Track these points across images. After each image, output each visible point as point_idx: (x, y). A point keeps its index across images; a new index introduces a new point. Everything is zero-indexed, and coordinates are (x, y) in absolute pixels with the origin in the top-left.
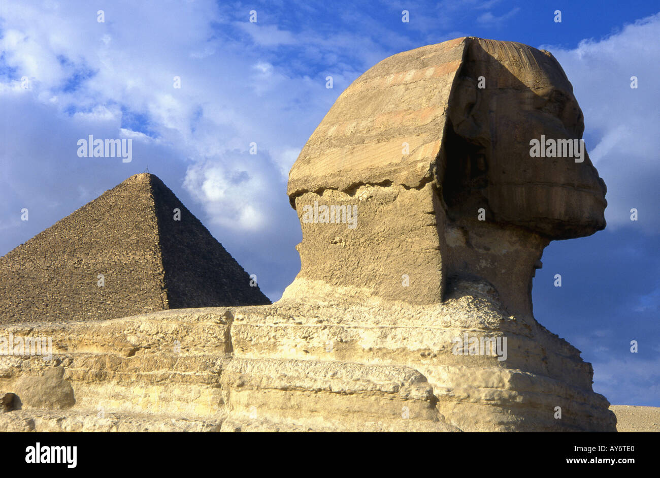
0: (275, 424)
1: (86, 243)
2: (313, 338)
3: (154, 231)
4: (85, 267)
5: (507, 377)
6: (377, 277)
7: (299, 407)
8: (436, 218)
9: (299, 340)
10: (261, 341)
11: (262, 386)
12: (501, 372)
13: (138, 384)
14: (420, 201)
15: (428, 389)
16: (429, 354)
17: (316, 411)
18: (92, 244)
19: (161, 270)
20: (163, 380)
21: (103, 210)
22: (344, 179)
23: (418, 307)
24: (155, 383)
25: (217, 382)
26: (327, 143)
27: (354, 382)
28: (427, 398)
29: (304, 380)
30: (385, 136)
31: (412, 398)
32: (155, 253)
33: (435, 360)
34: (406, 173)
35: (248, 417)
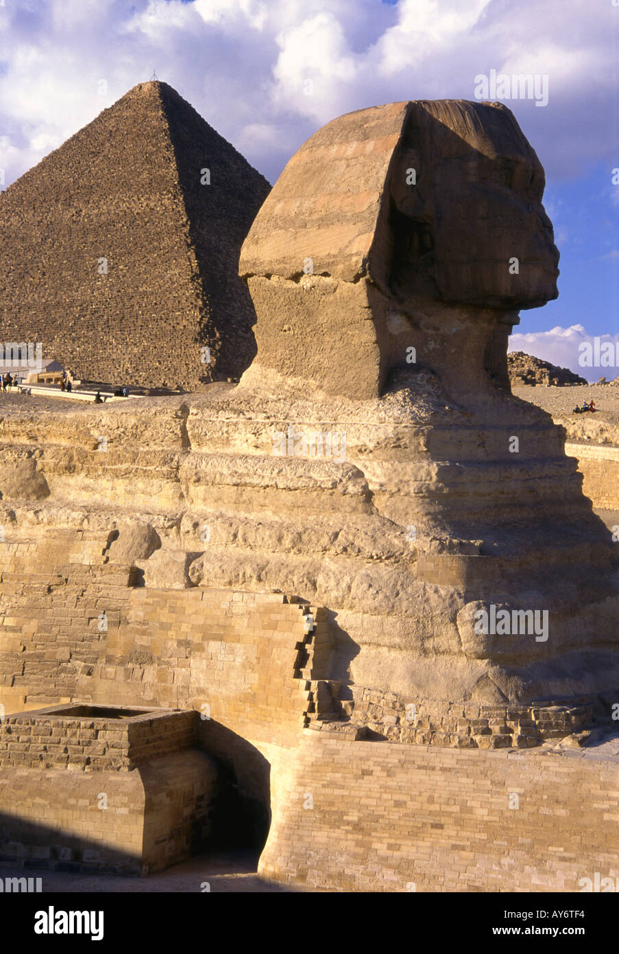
0: (229, 518)
1: (84, 187)
2: (261, 434)
3: (172, 165)
4: (86, 220)
5: (434, 471)
6: (323, 369)
7: (250, 501)
8: (372, 313)
9: (249, 436)
10: (215, 436)
11: (216, 482)
12: (429, 465)
13: (105, 478)
14: (356, 295)
15: (364, 484)
16: (365, 450)
17: (265, 506)
18: (92, 187)
19: (185, 220)
20: (126, 474)
21: (101, 138)
22: (288, 268)
23: (357, 403)
24: (120, 477)
25: (176, 476)
26: (272, 223)
27: (297, 479)
28: (363, 493)
29: (253, 477)
30: (325, 222)
31: (349, 494)
32: (175, 196)
33: (371, 455)
34: (342, 266)
35: (206, 511)
